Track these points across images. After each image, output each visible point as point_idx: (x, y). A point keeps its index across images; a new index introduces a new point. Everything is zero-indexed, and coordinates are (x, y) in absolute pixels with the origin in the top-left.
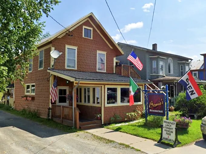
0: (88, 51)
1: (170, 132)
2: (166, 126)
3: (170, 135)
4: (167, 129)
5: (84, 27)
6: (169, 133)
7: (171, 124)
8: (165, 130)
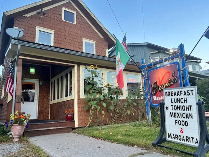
0: (70, 37)
1: (185, 116)
2: (174, 104)
3: (186, 124)
4: (178, 111)
5: (64, 9)
6: (182, 119)
7: (185, 94)
8: (171, 115)
